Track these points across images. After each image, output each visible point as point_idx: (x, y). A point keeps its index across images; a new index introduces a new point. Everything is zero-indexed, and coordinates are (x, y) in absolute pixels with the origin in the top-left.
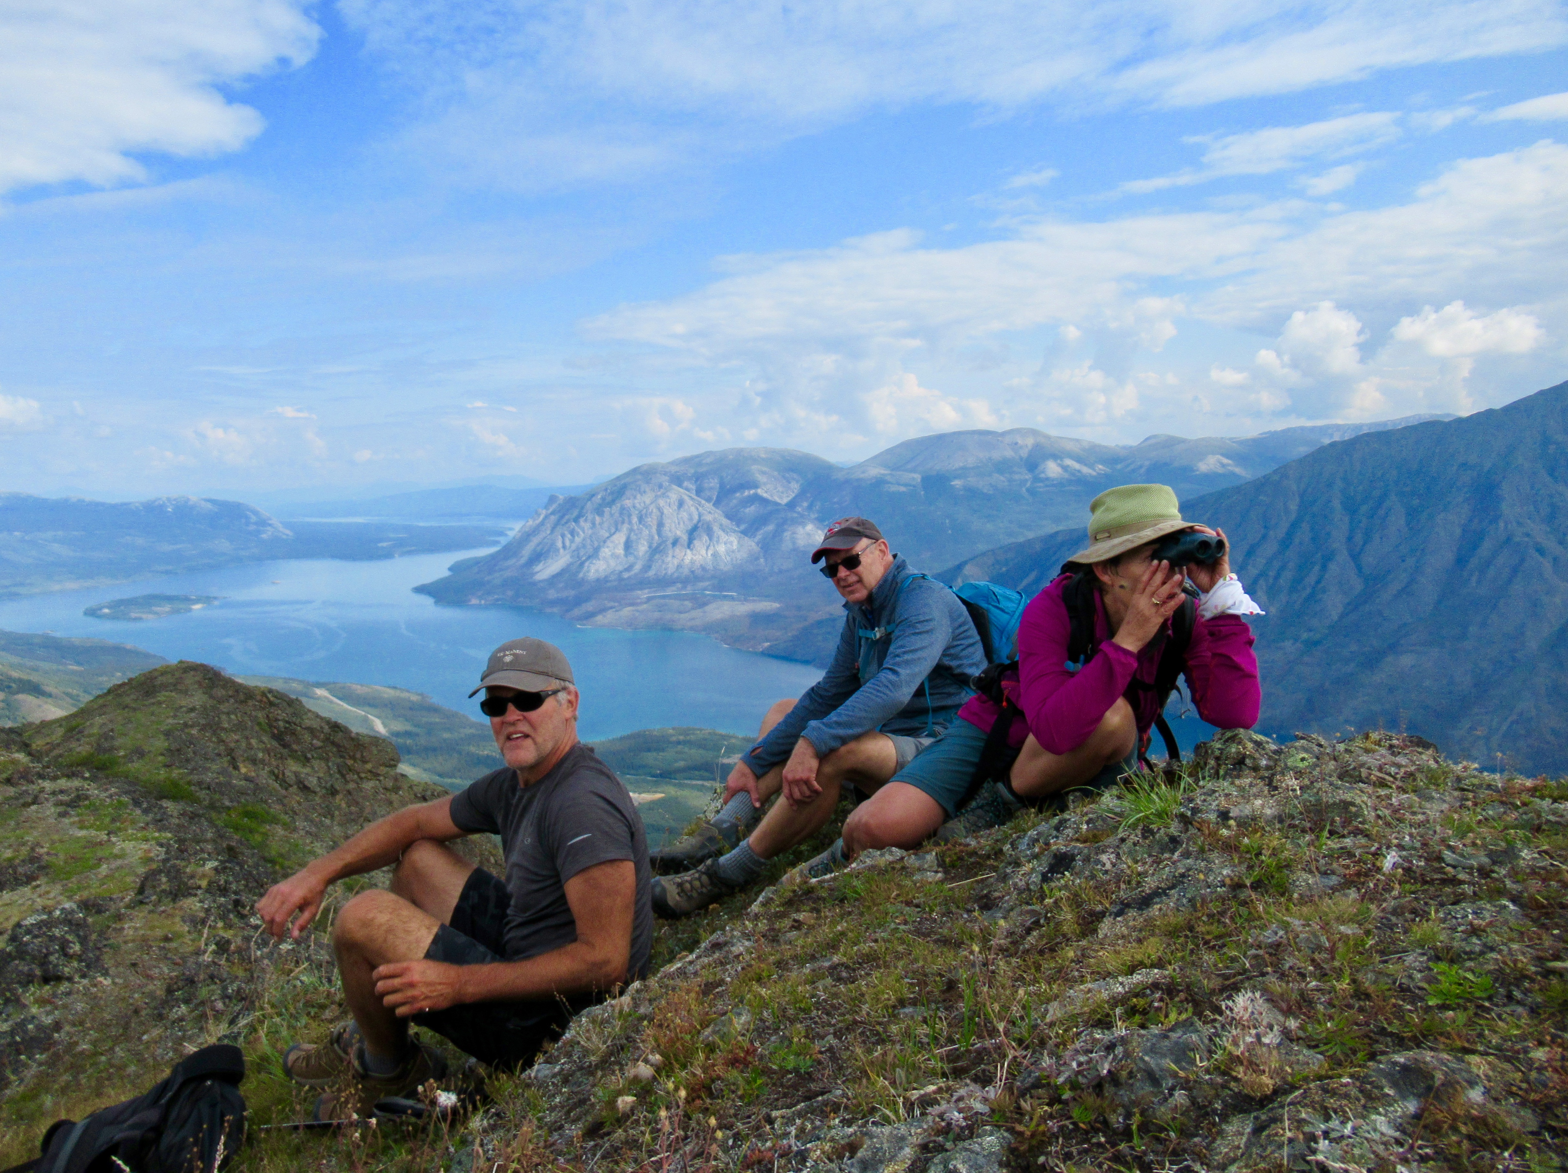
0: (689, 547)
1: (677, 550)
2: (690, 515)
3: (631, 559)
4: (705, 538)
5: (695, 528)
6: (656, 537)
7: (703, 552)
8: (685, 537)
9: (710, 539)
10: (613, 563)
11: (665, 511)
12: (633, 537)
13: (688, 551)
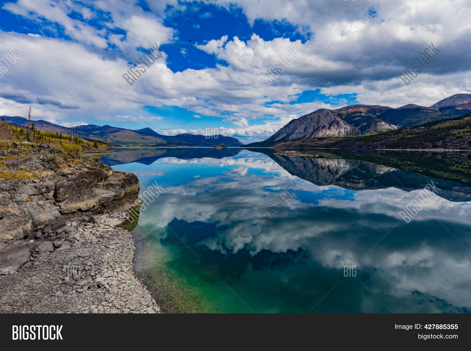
0: (329, 129)
1: (324, 130)
2: (331, 118)
3: (306, 134)
4: (336, 126)
5: (332, 122)
6: (316, 126)
7: (335, 131)
8: (328, 126)
9: (338, 127)
10: (299, 135)
11: (321, 117)
12: (308, 126)
13: (328, 130)
